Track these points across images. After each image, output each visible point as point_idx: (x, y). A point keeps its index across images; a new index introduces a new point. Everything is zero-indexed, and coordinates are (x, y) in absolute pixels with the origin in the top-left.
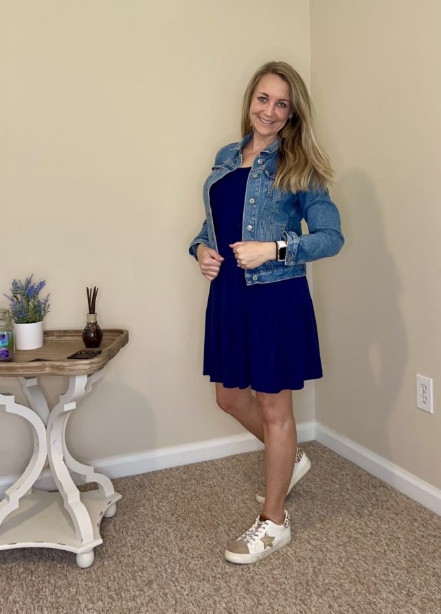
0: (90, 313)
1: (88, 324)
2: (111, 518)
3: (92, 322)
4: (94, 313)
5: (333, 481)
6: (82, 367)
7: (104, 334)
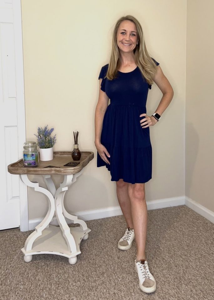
0: (75, 144)
1: (74, 149)
2: (86, 240)
3: (76, 148)
4: (77, 144)
5: (193, 226)
6: (70, 171)
7: (82, 154)
